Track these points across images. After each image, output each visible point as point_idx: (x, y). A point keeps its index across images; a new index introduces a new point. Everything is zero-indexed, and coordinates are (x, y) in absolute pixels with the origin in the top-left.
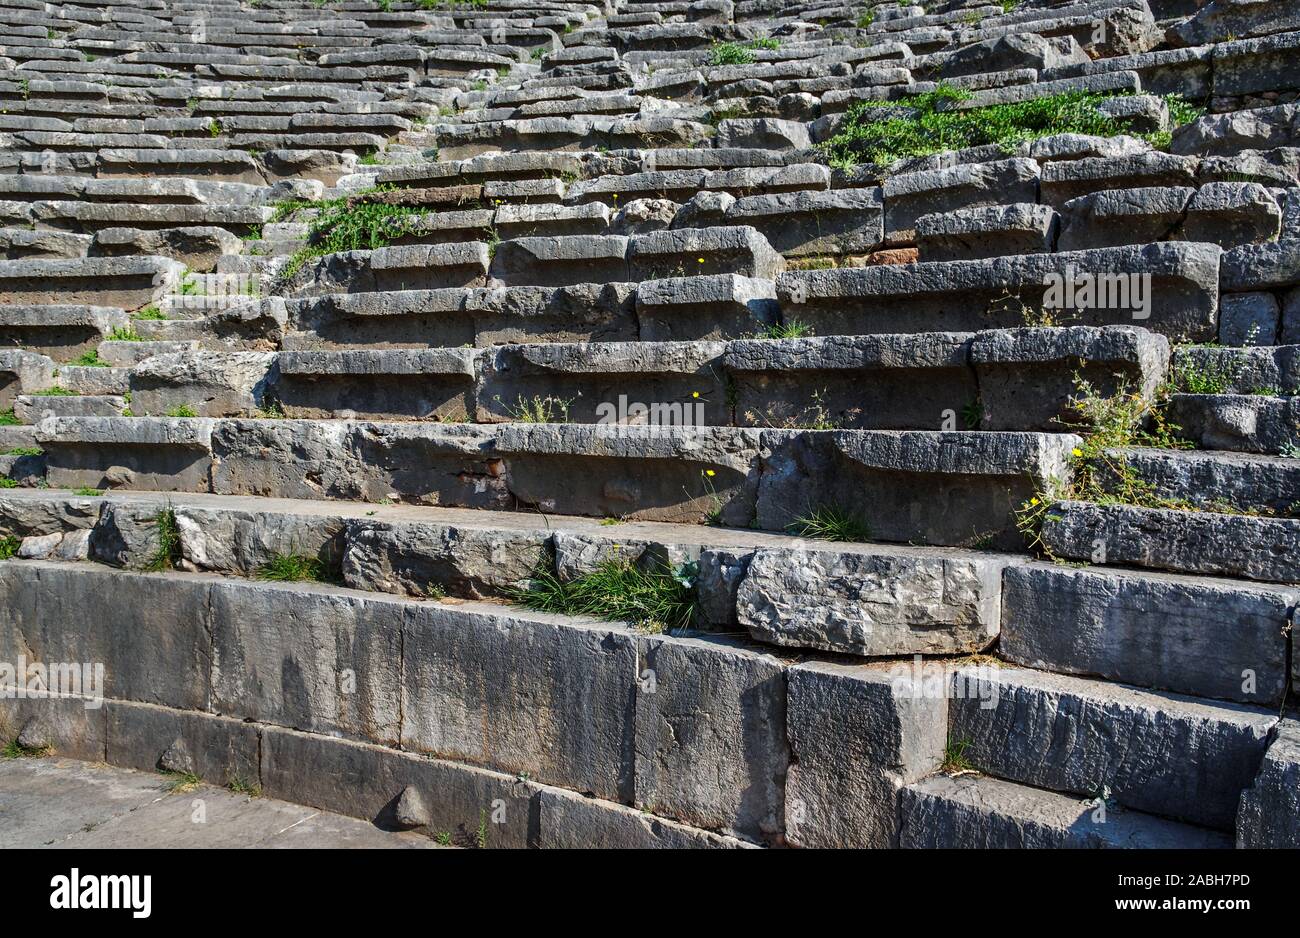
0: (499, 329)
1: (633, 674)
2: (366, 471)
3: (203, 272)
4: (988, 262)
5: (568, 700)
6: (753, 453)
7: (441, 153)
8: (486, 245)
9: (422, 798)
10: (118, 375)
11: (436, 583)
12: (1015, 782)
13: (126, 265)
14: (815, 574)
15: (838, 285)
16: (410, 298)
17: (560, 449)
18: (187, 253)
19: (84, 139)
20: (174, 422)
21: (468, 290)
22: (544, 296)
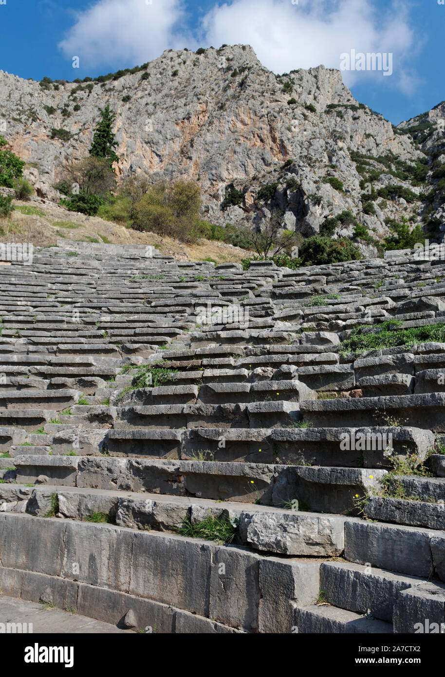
0: (196, 421)
1: (210, 561)
2: (134, 479)
3: (90, 395)
4: (376, 398)
5: (188, 572)
6: (271, 474)
7: (192, 344)
8: (197, 386)
9: (135, 615)
10: (50, 438)
11: (148, 524)
12: (341, 608)
13: (60, 393)
14: (273, 521)
15: (322, 406)
16: (163, 408)
17: (202, 472)
18: (85, 387)
19: (54, 340)
20: (65, 458)
21: (185, 406)
22: (213, 408)
